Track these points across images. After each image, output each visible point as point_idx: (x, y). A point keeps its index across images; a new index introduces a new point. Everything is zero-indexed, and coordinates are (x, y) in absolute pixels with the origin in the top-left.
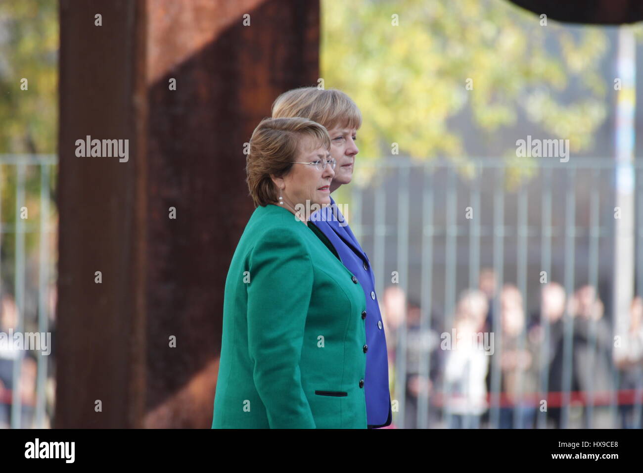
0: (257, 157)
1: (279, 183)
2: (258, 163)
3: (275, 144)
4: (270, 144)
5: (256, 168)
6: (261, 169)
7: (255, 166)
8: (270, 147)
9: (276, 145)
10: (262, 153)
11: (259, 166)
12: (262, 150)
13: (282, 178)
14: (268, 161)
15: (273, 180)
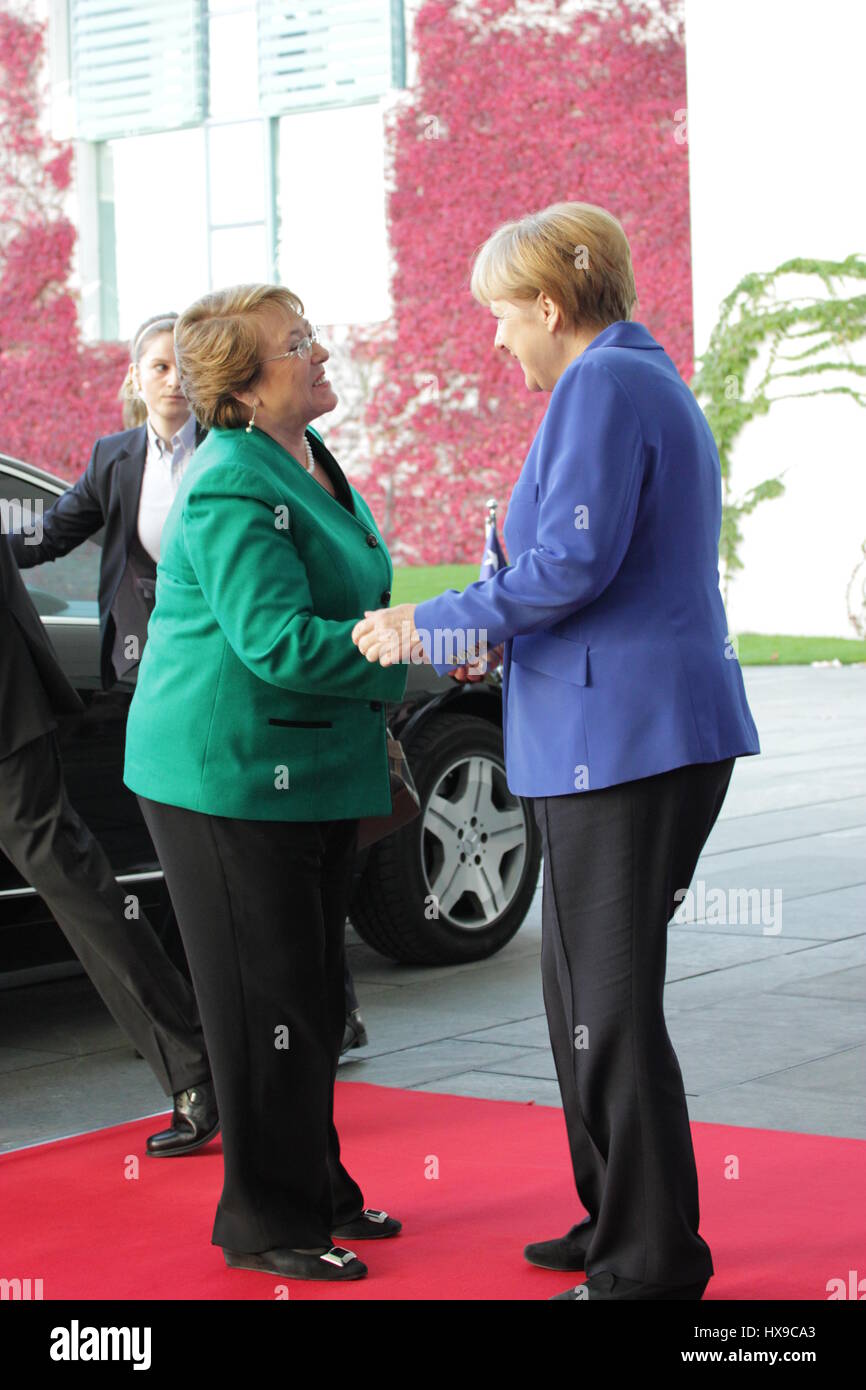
0: (199, 373)
1: (248, 400)
2: (203, 382)
3: (219, 347)
4: (212, 348)
5: (203, 391)
6: (215, 389)
7: (200, 388)
8: (213, 352)
9: (222, 348)
10: (205, 364)
11: (208, 386)
12: (203, 359)
13: (251, 391)
14: (220, 375)
15: (238, 399)
